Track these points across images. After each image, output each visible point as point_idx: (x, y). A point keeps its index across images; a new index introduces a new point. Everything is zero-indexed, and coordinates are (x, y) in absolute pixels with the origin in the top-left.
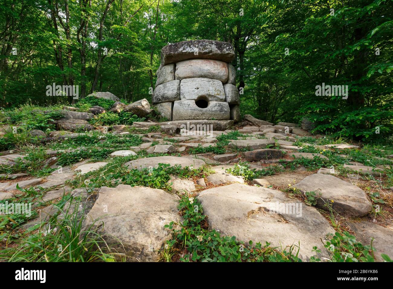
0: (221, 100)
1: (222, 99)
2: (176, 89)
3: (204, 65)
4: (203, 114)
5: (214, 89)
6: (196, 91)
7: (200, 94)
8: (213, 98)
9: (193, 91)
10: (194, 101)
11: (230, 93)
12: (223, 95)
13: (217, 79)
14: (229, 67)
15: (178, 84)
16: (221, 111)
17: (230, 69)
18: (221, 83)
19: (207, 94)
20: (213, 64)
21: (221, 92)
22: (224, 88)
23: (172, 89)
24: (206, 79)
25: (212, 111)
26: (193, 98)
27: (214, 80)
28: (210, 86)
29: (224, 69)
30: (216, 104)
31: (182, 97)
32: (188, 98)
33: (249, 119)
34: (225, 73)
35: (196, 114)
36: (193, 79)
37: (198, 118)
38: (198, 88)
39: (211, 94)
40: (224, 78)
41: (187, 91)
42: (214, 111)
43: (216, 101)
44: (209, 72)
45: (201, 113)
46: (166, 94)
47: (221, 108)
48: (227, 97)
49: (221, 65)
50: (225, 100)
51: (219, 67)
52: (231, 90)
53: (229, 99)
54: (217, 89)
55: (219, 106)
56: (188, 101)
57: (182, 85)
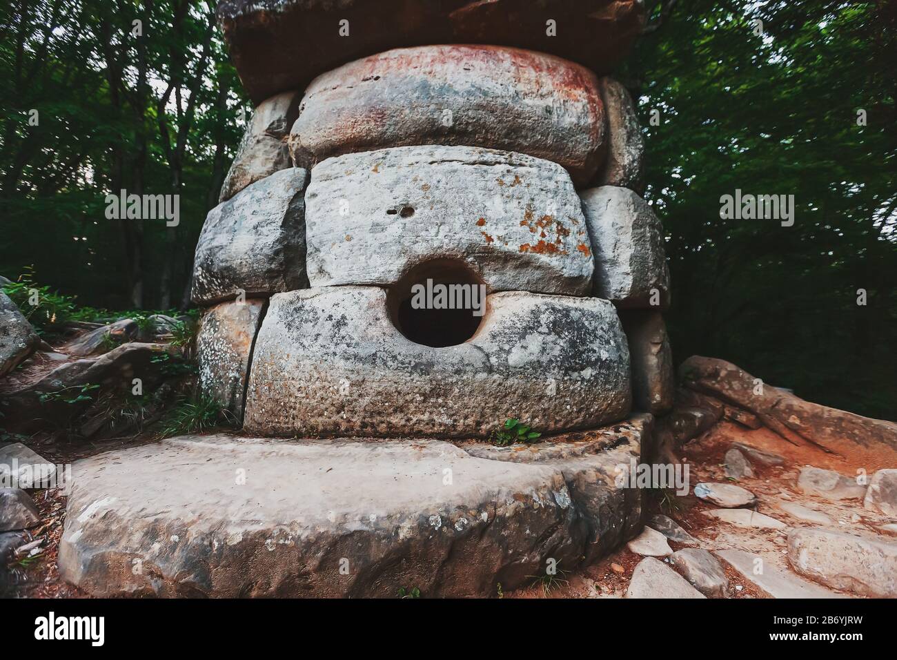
0: (572, 286)
1: (580, 278)
2: (279, 218)
3: (451, 66)
4: (438, 391)
5: (520, 214)
6: (396, 226)
7: (421, 249)
8: (510, 273)
9: (377, 227)
10: (377, 294)
11: (627, 238)
12: (582, 248)
13: (537, 150)
14: (607, 94)
15: (292, 193)
16: (573, 360)
17: (612, 103)
18: (563, 176)
19: (470, 250)
20: (507, 64)
21: (565, 232)
22: (584, 209)
23: (255, 221)
24: (461, 152)
25: (507, 371)
26: (374, 276)
27: (516, 157)
28: (488, 191)
29: (579, 93)
30: (535, 313)
31: (311, 268)
32: (339, 275)
33: (733, 390)
34: (590, 120)
35: (388, 396)
36: (379, 153)
37: (397, 420)
38: (407, 211)
39: (497, 244)
40: (583, 146)
41: (340, 229)
42: (521, 371)
43: (534, 292)
44: (480, 107)
45: (420, 382)
46: (221, 255)
47: (573, 344)
48: (607, 267)
49: (562, 70)
50: (595, 286)
51: (548, 83)
52: (628, 218)
53: (621, 280)
54: (536, 218)
55: (556, 328)
56: (340, 292)
57: (314, 195)
